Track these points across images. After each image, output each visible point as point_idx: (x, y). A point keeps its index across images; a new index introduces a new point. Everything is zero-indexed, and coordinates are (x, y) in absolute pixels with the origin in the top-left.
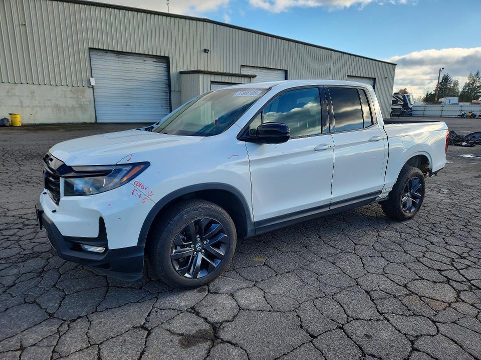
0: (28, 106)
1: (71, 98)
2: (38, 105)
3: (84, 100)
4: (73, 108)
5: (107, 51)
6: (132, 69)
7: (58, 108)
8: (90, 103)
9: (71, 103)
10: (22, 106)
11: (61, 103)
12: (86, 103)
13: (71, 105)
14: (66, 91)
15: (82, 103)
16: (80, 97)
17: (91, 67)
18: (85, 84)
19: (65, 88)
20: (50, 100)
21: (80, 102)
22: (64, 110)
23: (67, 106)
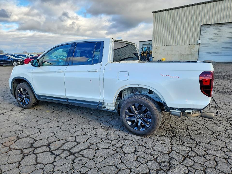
0: (170, 55)
1: (188, 50)
2: (173, 54)
3: (194, 51)
4: (188, 55)
5: (211, 25)
6: (226, 32)
7: (181, 55)
8: (196, 52)
9: (188, 52)
10: (167, 55)
11: (183, 53)
12: (194, 52)
13: (187, 54)
14: (186, 47)
15: (192, 52)
16: (192, 49)
17: (200, 34)
18: (196, 43)
19: (186, 46)
20: (178, 52)
21: (191, 52)
22: (184, 56)
23: (185, 54)
